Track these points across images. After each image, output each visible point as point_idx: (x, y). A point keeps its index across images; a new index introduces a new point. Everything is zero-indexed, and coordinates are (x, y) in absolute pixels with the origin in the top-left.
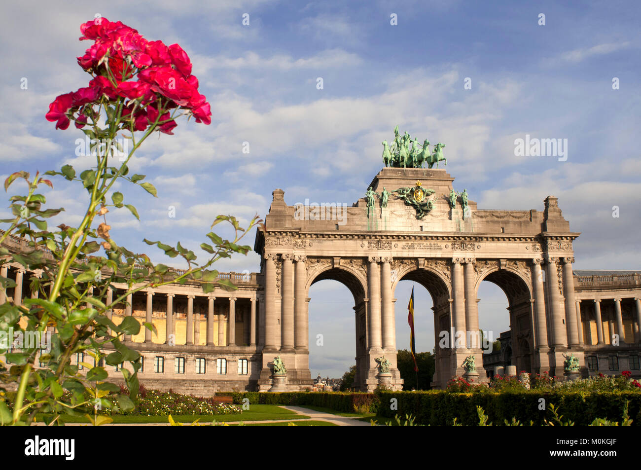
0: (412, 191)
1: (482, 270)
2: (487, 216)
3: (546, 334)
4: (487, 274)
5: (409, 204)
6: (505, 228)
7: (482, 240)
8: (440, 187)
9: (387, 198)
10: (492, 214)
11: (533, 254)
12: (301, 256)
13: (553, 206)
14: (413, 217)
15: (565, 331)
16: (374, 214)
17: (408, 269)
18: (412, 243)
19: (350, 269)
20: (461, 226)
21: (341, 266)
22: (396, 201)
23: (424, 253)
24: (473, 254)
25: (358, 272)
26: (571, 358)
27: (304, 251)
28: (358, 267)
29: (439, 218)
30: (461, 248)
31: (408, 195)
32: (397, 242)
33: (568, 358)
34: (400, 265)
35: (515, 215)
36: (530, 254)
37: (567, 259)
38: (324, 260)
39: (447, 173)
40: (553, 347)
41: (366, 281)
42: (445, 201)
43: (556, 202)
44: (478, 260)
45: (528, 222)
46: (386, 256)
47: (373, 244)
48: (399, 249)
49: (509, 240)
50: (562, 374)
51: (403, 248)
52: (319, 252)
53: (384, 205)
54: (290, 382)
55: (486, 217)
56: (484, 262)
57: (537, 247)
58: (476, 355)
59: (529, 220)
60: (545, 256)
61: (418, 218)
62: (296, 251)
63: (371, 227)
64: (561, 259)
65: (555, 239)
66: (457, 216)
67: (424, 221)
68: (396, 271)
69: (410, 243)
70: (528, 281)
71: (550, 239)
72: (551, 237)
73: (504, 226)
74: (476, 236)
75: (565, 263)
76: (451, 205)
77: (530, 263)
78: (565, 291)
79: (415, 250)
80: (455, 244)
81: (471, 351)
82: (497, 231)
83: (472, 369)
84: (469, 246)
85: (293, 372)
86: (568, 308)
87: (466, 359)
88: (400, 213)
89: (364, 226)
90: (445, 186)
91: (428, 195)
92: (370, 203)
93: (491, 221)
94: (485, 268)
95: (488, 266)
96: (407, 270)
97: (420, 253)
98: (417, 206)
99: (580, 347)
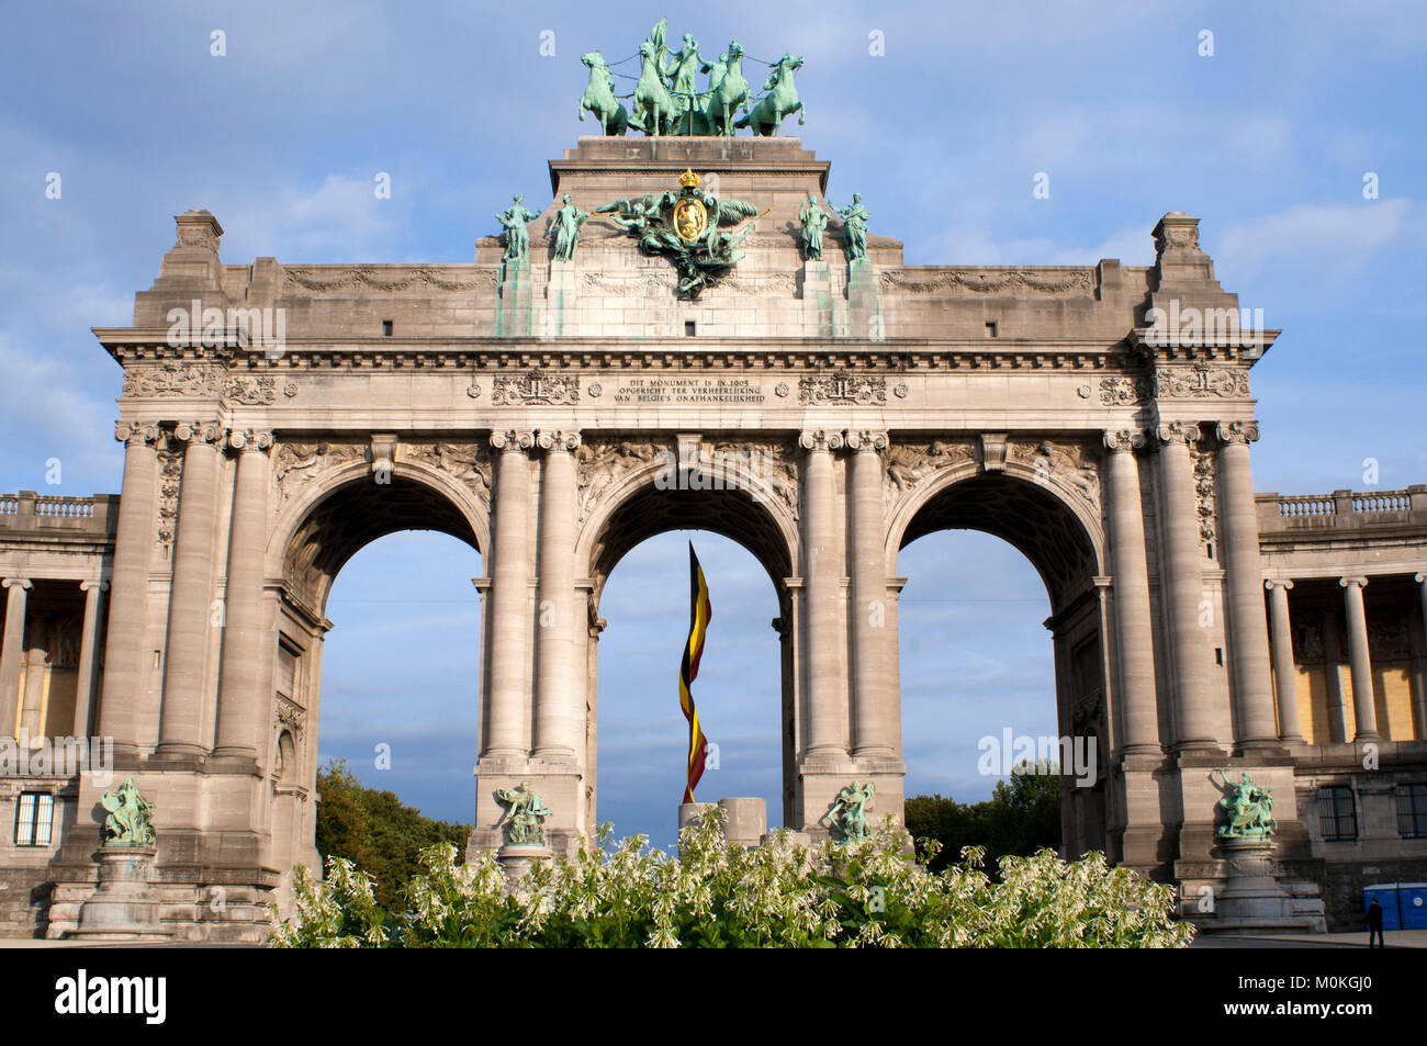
0: (666, 206)
1: (916, 473)
2: (936, 285)
3: (1153, 703)
4: (936, 488)
5: (652, 248)
6: (999, 325)
7: (913, 366)
8: (777, 196)
9: (572, 230)
10: (956, 276)
11: (1104, 415)
12: (251, 431)
13: (1181, 245)
14: (665, 294)
15: (1225, 689)
16: (521, 283)
17: (642, 474)
18: (655, 379)
19: (434, 476)
20: (836, 320)
21: (399, 464)
22: (607, 241)
23: (697, 415)
24: (878, 415)
25: (460, 486)
26: (1239, 792)
27: (263, 415)
28: (461, 470)
29: (763, 295)
30: (833, 395)
31: (653, 221)
32: (597, 379)
33: (1231, 792)
34: (613, 462)
35: (1039, 278)
36: (1094, 416)
37: (1231, 427)
38: (342, 447)
39: (804, 148)
40: (1177, 748)
41: (486, 518)
42: (789, 238)
43: (1195, 233)
44: (897, 437)
45: (1086, 303)
46: (554, 427)
47: (511, 387)
48: (606, 401)
49: (1016, 366)
50: (1204, 850)
51: (618, 399)
52: (316, 415)
53: (562, 254)
54: (162, 874)
55: (930, 287)
56: (926, 447)
57: (1120, 388)
58: (876, 779)
59: (1091, 295)
60: (1148, 418)
61: (680, 295)
62: (236, 415)
63: (508, 328)
64: (1209, 428)
65: (1182, 356)
66: (823, 286)
67: (702, 305)
68: (600, 479)
69: (647, 380)
70: (1089, 514)
71: (1163, 356)
72: (1168, 349)
73: (996, 316)
74: (887, 349)
75: (1223, 444)
76: (806, 250)
77: (1093, 447)
78: (1225, 546)
79: (663, 406)
80: (810, 382)
81: (861, 766)
82: (969, 332)
83: (855, 830)
84: (866, 388)
85: (182, 838)
86: (1235, 607)
87: (840, 795)
88: (621, 282)
89: (482, 323)
90: (794, 191)
91: (726, 222)
92: (513, 249)
93: (950, 302)
94: (927, 469)
95: (940, 460)
96: (637, 477)
97: (682, 415)
98: (678, 253)
99: (1278, 751)
